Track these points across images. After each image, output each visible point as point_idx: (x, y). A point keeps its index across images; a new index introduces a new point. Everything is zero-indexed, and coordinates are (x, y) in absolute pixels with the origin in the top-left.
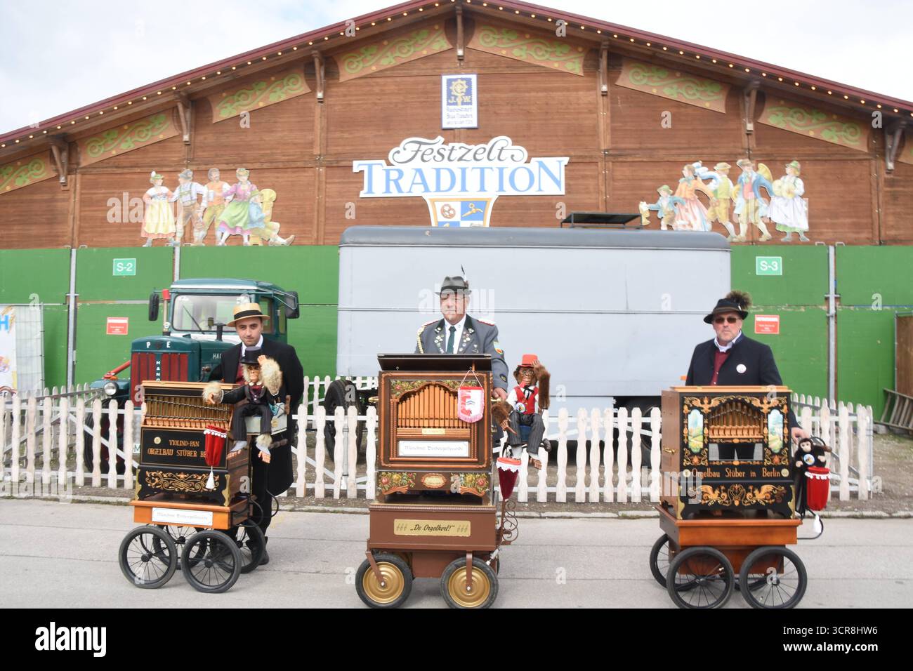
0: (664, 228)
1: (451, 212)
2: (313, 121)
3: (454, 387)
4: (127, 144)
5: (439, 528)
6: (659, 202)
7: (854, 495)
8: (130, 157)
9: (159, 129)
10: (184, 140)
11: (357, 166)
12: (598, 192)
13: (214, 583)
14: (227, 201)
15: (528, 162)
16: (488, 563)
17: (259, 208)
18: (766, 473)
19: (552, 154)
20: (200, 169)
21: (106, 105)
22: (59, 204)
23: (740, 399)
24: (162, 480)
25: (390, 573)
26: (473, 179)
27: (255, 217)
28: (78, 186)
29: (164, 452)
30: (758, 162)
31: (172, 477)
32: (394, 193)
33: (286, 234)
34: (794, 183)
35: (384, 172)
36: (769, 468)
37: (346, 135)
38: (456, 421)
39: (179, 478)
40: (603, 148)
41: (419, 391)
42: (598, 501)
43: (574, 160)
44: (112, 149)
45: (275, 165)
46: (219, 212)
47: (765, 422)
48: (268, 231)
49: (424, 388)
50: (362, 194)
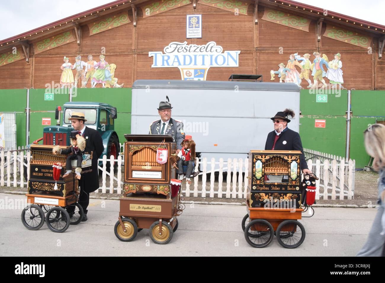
0: (281, 81)
1: (190, 74)
2: (132, 35)
3: (155, 149)
4: (54, 45)
5: (148, 208)
6: (279, 70)
7: (346, 198)
8: (55, 50)
9: (67, 38)
10: (78, 43)
11: (151, 54)
12: (253, 66)
13: (59, 229)
14: (96, 69)
15: (223, 52)
16: (169, 223)
17: (109, 72)
18: (289, 189)
19: (233, 49)
20: (84, 55)
21: (44, 28)
22: (26, 70)
23: (278, 156)
24: (38, 186)
25: (128, 226)
26: (199, 60)
27: (107, 76)
28: (34, 62)
29: (39, 174)
30: (323, 53)
31: (42, 184)
32: (166, 66)
33: (120, 83)
34: (338, 63)
35: (162, 57)
36: (291, 186)
37: (146, 41)
38: (156, 163)
39: (45, 185)
40: (255, 47)
41: (141, 150)
42: (236, 198)
43: (243, 52)
44: (48, 47)
45: (115, 54)
46: (92, 74)
47: (290, 166)
48: (113, 81)
49: (143, 149)
50: (153, 66)
